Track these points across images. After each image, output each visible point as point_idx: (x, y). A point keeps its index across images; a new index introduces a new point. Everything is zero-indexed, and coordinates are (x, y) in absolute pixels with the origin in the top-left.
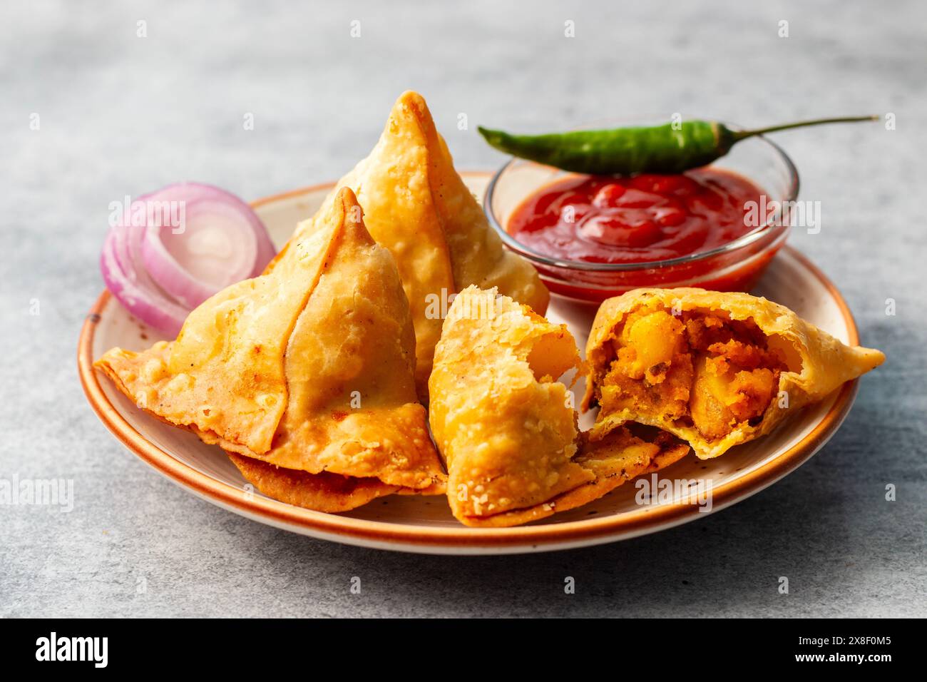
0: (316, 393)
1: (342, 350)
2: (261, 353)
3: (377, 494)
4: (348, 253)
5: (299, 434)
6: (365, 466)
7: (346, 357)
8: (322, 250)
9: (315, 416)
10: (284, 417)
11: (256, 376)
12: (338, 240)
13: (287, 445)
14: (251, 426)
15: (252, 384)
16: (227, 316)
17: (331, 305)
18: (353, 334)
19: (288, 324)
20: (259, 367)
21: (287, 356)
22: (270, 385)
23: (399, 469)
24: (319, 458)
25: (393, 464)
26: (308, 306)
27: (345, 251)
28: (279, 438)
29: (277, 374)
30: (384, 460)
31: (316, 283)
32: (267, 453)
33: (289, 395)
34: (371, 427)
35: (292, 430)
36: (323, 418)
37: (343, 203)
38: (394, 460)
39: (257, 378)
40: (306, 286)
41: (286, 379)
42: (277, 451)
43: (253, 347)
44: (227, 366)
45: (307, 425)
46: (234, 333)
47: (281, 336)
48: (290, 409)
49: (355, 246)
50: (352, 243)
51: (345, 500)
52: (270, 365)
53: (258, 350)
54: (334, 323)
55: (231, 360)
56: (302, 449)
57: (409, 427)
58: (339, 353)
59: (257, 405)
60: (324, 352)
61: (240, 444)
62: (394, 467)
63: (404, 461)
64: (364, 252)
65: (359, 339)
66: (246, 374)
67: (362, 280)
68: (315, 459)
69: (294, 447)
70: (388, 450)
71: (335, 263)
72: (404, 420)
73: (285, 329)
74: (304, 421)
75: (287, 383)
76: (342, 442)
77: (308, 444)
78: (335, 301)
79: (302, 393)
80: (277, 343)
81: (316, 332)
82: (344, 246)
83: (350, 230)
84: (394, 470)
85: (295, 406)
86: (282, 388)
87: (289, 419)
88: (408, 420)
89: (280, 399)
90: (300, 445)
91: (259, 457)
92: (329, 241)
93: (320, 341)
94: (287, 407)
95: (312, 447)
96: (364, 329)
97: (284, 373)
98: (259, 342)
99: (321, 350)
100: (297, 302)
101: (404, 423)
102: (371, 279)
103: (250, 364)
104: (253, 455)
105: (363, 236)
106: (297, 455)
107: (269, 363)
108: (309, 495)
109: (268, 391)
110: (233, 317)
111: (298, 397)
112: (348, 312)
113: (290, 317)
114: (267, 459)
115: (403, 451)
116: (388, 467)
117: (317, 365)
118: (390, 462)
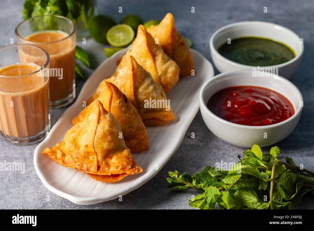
0: (104, 154)
1: (108, 142)
2: (88, 147)
3: (125, 176)
4: (103, 117)
5: (103, 165)
6: (121, 171)
7: (109, 144)
8: (96, 118)
9: (105, 160)
10: (98, 162)
11: (88, 152)
12: (100, 115)
13: (101, 169)
14: (91, 166)
15: (87, 155)
16: (75, 137)
17: (103, 132)
18: (109, 138)
19: (93, 139)
20: (88, 150)
21: (95, 147)
22: (92, 154)
23: (129, 169)
24: (110, 171)
25: (128, 168)
26: (97, 133)
27: (102, 117)
28: (98, 168)
29: (93, 151)
30: (125, 168)
31: (97, 127)
32: (97, 172)
33: (97, 155)
34: (119, 160)
35: (101, 165)
36: (107, 159)
37: (98, 104)
38: (127, 167)
39: (88, 153)
40: (95, 128)
41: (96, 152)
42: (99, 171)
43: (85, 145)
44: (80, 151)
45: (104, 163)
46: (79, 141)
47: (92, 142)
48: (99, 159)
49: (104, 115)
50: (103, 115)
51: (118, 178)
52: (91, 149)
53: (87, 146)
54: (104, 136)
55: (80, 149)
56: (105, 169)
57: (128, 156)
58: (107, 143)
59: (90, 160)
60: (104, 144)
61: (89, 171)
62: (128, 169)
63: (130, 167)
64: (107, 116)
65: (111, 139)
66: (85, 152)
67: (108, 124)
68: (109, 171)
69: (103, 169)
70: (125, 165)
71: (100, 120)
72: (126, 155)
73: (92, 140)
74: (103, 162)
75: (96, 153)
76: (114, 165)
77: (106, 168)
78: (103, 131)
79: (101, 155)
80: (91, 144)
81: (101, 140)
82: (101, 116)
83: (102, 111)
84: (128, 170)
85: (100, 158)
86: (95, 154)
87: (99, 162)
88: (127, 154)
89: (96, 157)
90: (104, 169)
91: (95, 174)
92: (97, 116)
93: (102, 142)
94: (98, 159)
95: (107, 169)
96: (112, 136)
97: (95, 151)
98: (86, 144)
99: (103, 143)
100: (94, 132)
101: (127, 156)
102: (110, 123)
103: (85, 149)
104: (93, 173)
105: (105, 112)
106: (104, 171)
107: (90, 149)
108: (108, 179)
109: (91, 156)
110: (77, 137)
111: (100, 156)
112: (107, 133)
113: (93, 137)
114: (97, 174)
115: (129, 164)
116: (127, 169)
117: (103, 147)
118: (127, 168)
